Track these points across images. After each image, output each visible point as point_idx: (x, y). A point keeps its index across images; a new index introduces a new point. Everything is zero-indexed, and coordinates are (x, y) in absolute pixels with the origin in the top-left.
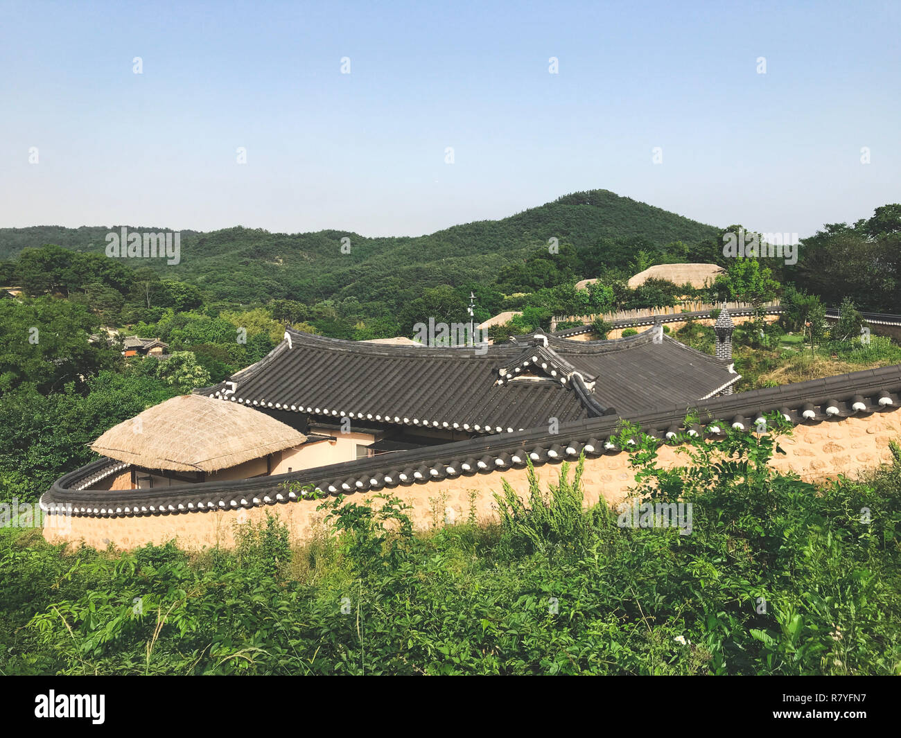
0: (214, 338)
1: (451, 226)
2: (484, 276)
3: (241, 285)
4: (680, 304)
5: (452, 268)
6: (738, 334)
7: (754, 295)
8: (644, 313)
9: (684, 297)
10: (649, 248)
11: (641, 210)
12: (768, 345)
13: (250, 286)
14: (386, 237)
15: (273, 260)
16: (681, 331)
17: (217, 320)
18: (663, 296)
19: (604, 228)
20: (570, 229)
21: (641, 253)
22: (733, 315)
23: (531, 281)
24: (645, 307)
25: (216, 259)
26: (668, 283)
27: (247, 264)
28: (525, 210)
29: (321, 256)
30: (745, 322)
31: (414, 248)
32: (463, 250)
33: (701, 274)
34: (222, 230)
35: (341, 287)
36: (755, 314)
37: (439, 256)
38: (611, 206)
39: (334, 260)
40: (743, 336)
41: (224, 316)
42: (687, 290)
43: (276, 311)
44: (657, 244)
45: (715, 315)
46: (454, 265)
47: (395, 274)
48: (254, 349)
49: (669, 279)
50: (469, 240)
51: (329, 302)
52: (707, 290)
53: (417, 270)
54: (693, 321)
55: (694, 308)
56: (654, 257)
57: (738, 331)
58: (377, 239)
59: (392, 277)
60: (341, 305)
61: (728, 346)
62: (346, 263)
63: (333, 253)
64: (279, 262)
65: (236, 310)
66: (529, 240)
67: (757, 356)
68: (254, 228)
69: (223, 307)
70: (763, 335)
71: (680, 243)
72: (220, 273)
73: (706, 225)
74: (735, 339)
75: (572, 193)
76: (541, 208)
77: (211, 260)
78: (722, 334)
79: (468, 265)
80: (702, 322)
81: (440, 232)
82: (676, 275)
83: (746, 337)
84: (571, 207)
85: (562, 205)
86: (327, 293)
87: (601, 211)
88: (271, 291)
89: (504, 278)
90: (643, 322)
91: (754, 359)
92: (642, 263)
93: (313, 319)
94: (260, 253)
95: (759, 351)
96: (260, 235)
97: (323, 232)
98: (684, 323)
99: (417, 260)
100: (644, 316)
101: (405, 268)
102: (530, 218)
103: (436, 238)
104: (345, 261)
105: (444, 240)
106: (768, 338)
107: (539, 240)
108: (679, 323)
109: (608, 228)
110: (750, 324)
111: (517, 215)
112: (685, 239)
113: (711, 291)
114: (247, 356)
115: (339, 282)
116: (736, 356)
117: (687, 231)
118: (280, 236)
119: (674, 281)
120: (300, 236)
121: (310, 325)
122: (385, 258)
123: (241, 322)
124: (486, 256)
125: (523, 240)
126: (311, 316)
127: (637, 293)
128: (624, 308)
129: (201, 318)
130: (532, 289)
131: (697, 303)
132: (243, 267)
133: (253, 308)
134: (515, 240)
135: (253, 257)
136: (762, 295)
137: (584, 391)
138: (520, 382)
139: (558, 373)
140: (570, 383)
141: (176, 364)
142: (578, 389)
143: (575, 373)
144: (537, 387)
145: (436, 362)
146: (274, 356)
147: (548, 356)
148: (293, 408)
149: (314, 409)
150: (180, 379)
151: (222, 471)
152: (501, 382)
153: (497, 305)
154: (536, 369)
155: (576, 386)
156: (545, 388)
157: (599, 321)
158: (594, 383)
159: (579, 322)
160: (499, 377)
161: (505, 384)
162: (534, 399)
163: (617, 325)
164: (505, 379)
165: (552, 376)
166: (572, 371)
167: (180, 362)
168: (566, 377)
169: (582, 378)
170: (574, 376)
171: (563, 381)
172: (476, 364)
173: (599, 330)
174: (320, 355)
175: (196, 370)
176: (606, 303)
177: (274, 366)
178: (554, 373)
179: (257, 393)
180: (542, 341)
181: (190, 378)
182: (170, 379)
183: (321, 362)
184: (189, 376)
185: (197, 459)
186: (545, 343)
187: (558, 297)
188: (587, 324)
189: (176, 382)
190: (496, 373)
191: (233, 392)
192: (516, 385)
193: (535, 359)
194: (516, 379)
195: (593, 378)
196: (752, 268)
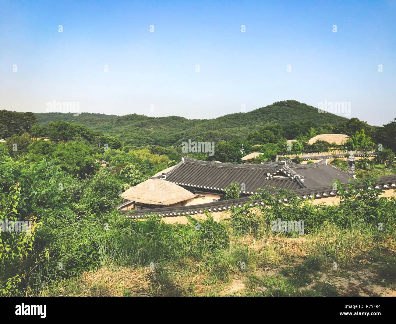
0: (128, 160)
1: (225, 115)
2: (240, 137)
3: (135, 139)
4: (331, 151)
5: (226, 133)
6: (357, 164)
7: (363, 148)
8: (316, 155)
9: (332, 148)
10: (315, 126)
11: (310, 110)
12: (370, 169)
13: (139, 139)
14: (197, 119)
15: (149, 128)
16: (332, 162)
17: (128, 153)
18: (324, 147)
19: (293, 117)
20: (278, 117)
21: (312, 129)
22: (355, 156)
23: (262, 139)
24: (316, 152)
25: (125, 127)
26: (326, 142)
27: (138, 129)
28: (258, 108)
29: (169, 127)
30: (360, 159)
31: (209, 124)
32: (230, 125)
33: (340, 139)
34: (127, 115)
35: (177, 140)
36: (364, 156)
37: (221, 127)
38: (297, 107)
39: (174, 129)
40: (359, 165)
41: (131, 152)
42: (334, 145)
43: (152, 150)
44: (318, 124)
45: (347, 156)
46: (226, 132)
47: (200, 135)
48: (144, 166)
49: (326, 141)
50: (233, 121)
51: (172, 147)
52: (343, 145)
53: (210, 133)
54: (337, 158)
55: (337, 152)
56: (317, 130)
57: (357, 163)
58: (193, 120)
59: (199, 136)
60: (177, 148)
61: (353, 168)
62: (179, 130)
63: (174, 126)
64: (151, 129)
65: (135, 149)
66: (260, 121)
67: (365, 173)
68: (141, 115)
69: (130, 148)
70: (367, 165)
71: (328, 124)
72: (127, 133)
73: (340, 116)
74: (356, 166)
75: (279, 101)
76: (265, 107)
77: (123, 128)
78: (351, 163)
79: (232, 132)
80: (341, 159)
81: (220, 117)
82: (329, 139)
83: (360, 165)
84: (279, 107)
85: (275, 106)
86: (171, 142)
87: (292, 109)
88: (148, 141)
89: (250, 138)
90: (316, 158)
91: (364, 174)
92: (312, 133)
93: (167, 154)
94: (143, 125)
95: (366, 171)
96: (143, 118)
97: (170, 117)
98: (333, 159)
99: (210, 129)
100: (316, 156)
101: (205, 132)
102: (260, 112)
103: (219, 120)
104: (179, 129)
105: (222, 121)
106: (370, 166)
107: (264, 122)
108: (331, 159)
109: (295, 117)
110: (362, 160)
111: (254, 111)
112: (330, 122)
113: (344, 146)
114: (142, 169)
115: (176, 138)
116: (356, 172)
117: (331, 119)
118: (152, 118)
119: (328, 142)
120: (160, 118)
121: (166, 156)
122: (196, 128)
123: (138, 154)
124: (240, 128)
125: (257, 122)
126: (166, 152)
127: (313, 146)
128: (306, 152)
129: (121, 152)
130: (263, 143)
131: (338, 151)
132: (136, 131)
133: (142, 148)
134: (254, 121)
135: (140, 127)
136: (367, 148)
137: (301, 182)
138: (275, 178)
139: (291, 175)
140: (295, 179)
141: (128, 169)
142: (298, 181)
143: (297, 175)
144: (282, 180)
145: (241, 170)
146: (179, 166)
147: (286, 169)
148: (189, 185)
149: (197, 186)
150: (130, 175)
151: (170, 205)
152: (268, 178)
153: (249, 150)
154: (281, 174)
155: (298, 180)
156: (286, 181)
157: (298, 158)
158: (304, 179)
159: (288, 158)
160: (267, 176)
161: (270, 179)
162: (281, 184)
163: (305, 159)
164: (270, 177)
165: (288, 176)
166: (296, 174)
167: (130, 169)
168: (293, 177)
169: (300, 177)
170: (297, 176)
171: (292, 178)
172: (257, 171)
173: (297, 161)
174: (195, 167)
175: (136, 172)
176: (300, 150)
177: (178, 170)
178: (289, 175)
179: (174, 180)
180: (284, 163)
181: (134, 175)
182: (126, 175)
183: (196, 169)
184: (134, 174)
185: (162, 201)
186: (286, 164)
187: (280, 147)
188: (292, 158)
189: (128, 177)
190: (266, 175)
191: (165, 179)
192: (274, 179)
193: (281, 170)
194: (274, 177)
195: (303, 177)
196: (362, 136)
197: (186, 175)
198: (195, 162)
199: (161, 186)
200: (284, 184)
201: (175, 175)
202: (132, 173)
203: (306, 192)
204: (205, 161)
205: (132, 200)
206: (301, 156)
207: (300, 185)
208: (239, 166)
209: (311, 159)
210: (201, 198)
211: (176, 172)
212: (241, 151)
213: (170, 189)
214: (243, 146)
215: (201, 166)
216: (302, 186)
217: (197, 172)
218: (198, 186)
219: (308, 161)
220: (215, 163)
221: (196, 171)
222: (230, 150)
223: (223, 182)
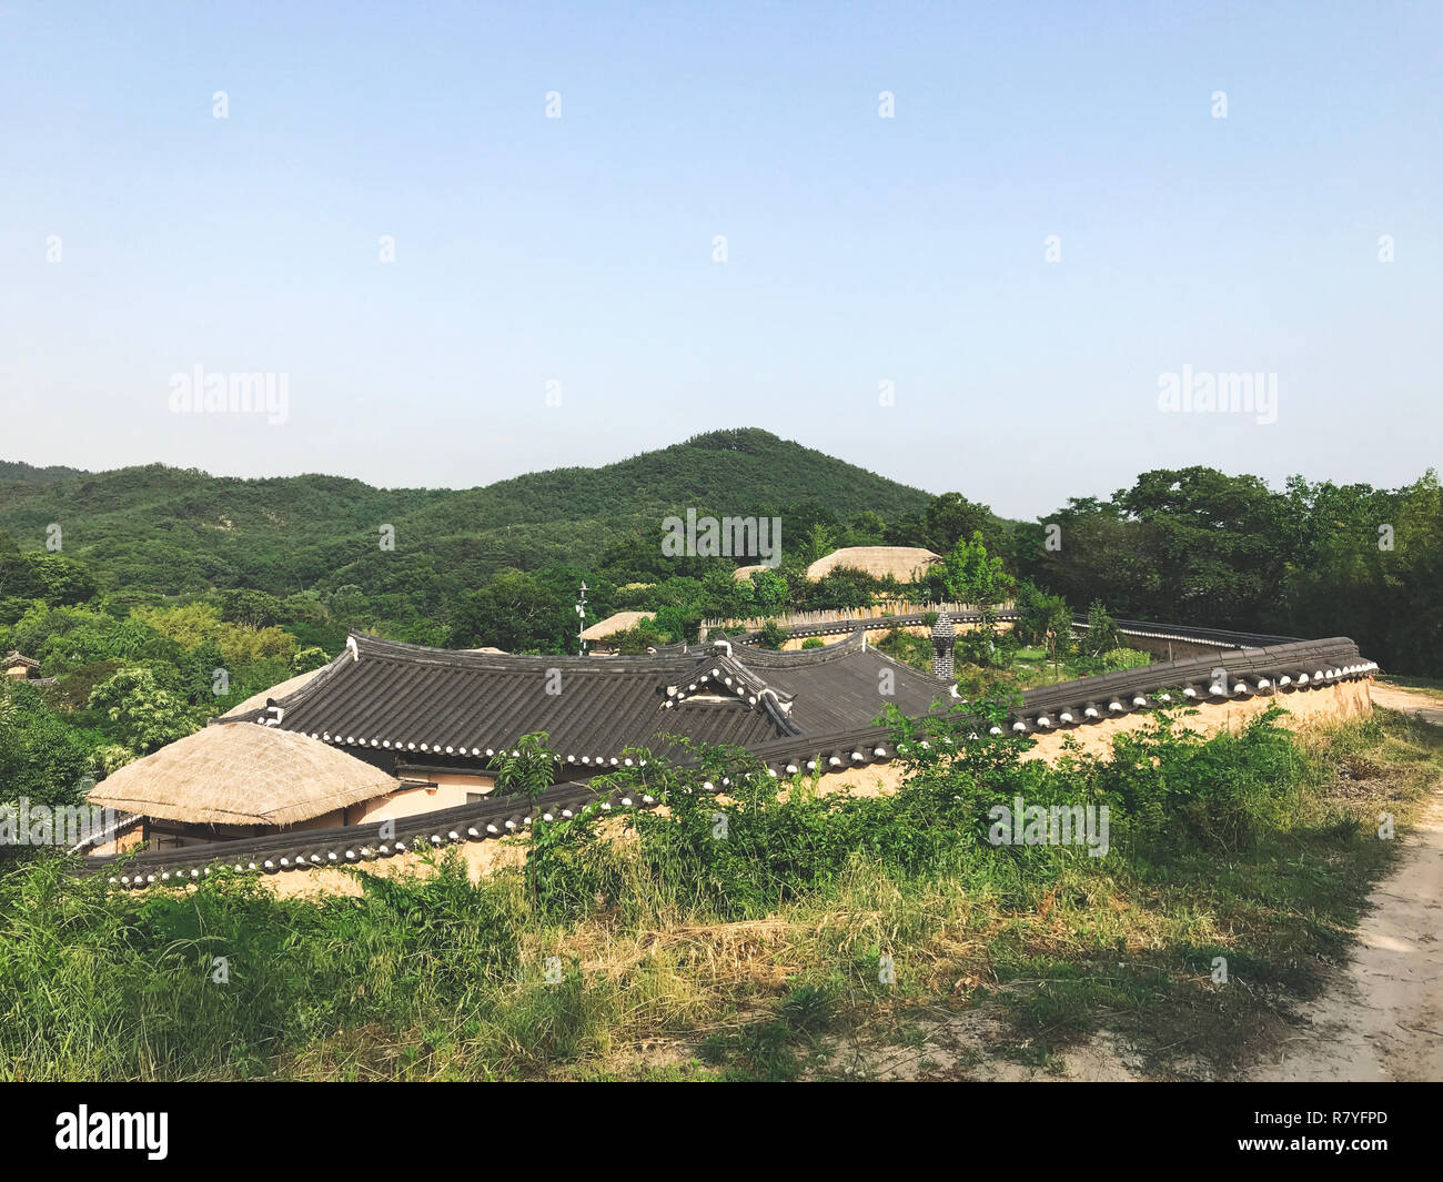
0: (123, 651)
1: (521, 474)
2: (574, 556)
3: (157, 563)
4: (880, 605)
5: (523, 542)
6: (960, 647)
7: (980, 594)
8: (831, 617)
9: (884, 595)
10: (827, 520)
11: (813, 462)
12: (1000, 662)
13: (173, 563)
14: (411, 488)
15: (216, 521)
16: (882, 643)
17: (128, 622)
18: (855, 592)
19: (758, 487)
20: (709, 485)
21: (817, 526)
22: (953, 618)
23: (654, 565)
24: (831, 608)
25: (113, 518)
26: (863, 575)
27: (169, 527)
28: (639, 454)
29: (299, 516)
30: (969, 632)
31: (459, 507)
32: (539, 512)
33: (907, 563)
34: (125, 470)
35: (331, 568)
36: (982, 620)
37: (501, 522)
38: (769, 453)
39: (320, 524)
40: (967, 650)
41: (136, 615)
42: (888, 585)
43: (228, 607)
44: (837, 513)
45: (930, 621)
46: (525, 536)
47: (426, 548)
48: (193, 670)
49: (863, 569)
50: (549, 498)
51: (312, 594)
52: (916, 585)
53: (465, 542)
54: (899, 629)
55: (898, 610)
56: (835, 534)
57: (961, 643)
58: (396, 492)
59: (421, 553)
60: (331, 599)
61: (949, 660)
62: (343, 528)
63: (319, 512)
64: (225, 525)
65: (155, 605)
66: (645, 500)
67: (987, 677)
68: (184, 467)
69: (135, 601)
70: (993, 649)
71: (871, 513)
72: (122, 542)
73: (907, 487)
74: (957, 655)
75: (711, 432)
76: (663, 452)
77: (105, 519)
78: (941, 645)
79: (546, 537)
80: (909, 629)
81: (502, 483)
82: (873, 562)
83: (971, 651)
84: (710, 452)
85: (697, 449)
86: (308, 578)
87: (753, 460)
88: (211, 573)
89: (612, 560)
90: (831, 629)
91: (982, 682)
92: (819, 543)
93: (289, 621)
94: (193, 508)
95: (988, 670)
96: (193, 480)
97: (304, 477)
98: (887, 631)
99: (463, 528)
100: (831, 620)
101: (443, 539)
102: (647, 466)
103: (496, 492)
104: (339, 525)
105: (509, 497)
106: (999, 652)
107: (661, 502)
108: (880, 631)
109: (765, 487)
110: (977, 634)
111: (626, 462)
112: (877, 507)
113: (920, 586)
114: (183, 683)
115: (328, 561)
116: (957, 676)
117: (880, 495)
118: (228, 482)
119: (871, 572)
120: (263, 483)
121: (284, 631)
122: (409, 522)
123: (168, 624)
124: (577, 523)
125: (636, 501)
126: (286, 616)
127: (820, 588)
128: (800, 609)
129: (98, 618)
130: (656, 578)
131: (902, 602)
132: (164, 533)
133: (188, 602)
134: (624, 499)
135: (179, 515)
136: (991, 594)
137: (780, 714)
138: (696, 703)
139: (746, 691)
140: (761, 703)
141: (123, 688)
142: (772, 711)
143: (767, 690)
144: (718, 709)
145: (576, 679)
146: (334, 671)
147: (732, 668)
148: (374, 743)
149: (405, 745)
150: (132, 712)
151: (298, 825)
152: (669, 704)
153: (606, 601)
154: (716, 686)
155: (769, 707)
156: (729, 711)
157: (772, 627)
158: (790, 704)
159: (740, 628)
160: (667, 698)
161: (675, 707)
162: (715, 725)
163: (796, 633)
164: (676, 699)
165: (738, 695)
166: (764, 687)
167: (130, 685)
168: (756, 696)
169: (776, 697)
170: (767, 694)
171: (752, 700)
172: (634, 681)
173: (770, 639)
174: (402, 670)
175: (159, 697)
176: (778, 600)
177: (334, 684)
178: (740, 691)
179: (314, 724)
180: (725, 648)
181: (148, 710)
182: (114, 713)
183: (405, 680)
184: (147, 706)
185: (264, 808)
186: (729, 652)
187: (710, 590)
188: (752, 631)
189: (124, 717)
190: (662, 692)
191: (278, 722)
192: (690, 708)
193: (716, 673)
194: (690, 699)
195: (789, 697)
196: (977, 556)
197: (363, 706)
198: (401, 652)
199: (261, 750)
200: (724, 723)
201: (320, 708)
202: (140, 703)
203: (796, 750)
204: (439, 650)
205: (137, 810)
206: (782, 623)
207: (778, 726)
208: (567, 666)
209: (816, 632)
210: (423, 792)
211: (324, 692)
212: (578, 608)
213: (295, 763)
214: (585, 588)
215: (423, 669)
216: (785, 727)
217: (406, 691)
218: (411, 746)
219: (805, 639)
220: (480, 655)
221: (402, 688)
222: (538, 605)
223: (505, 726)
